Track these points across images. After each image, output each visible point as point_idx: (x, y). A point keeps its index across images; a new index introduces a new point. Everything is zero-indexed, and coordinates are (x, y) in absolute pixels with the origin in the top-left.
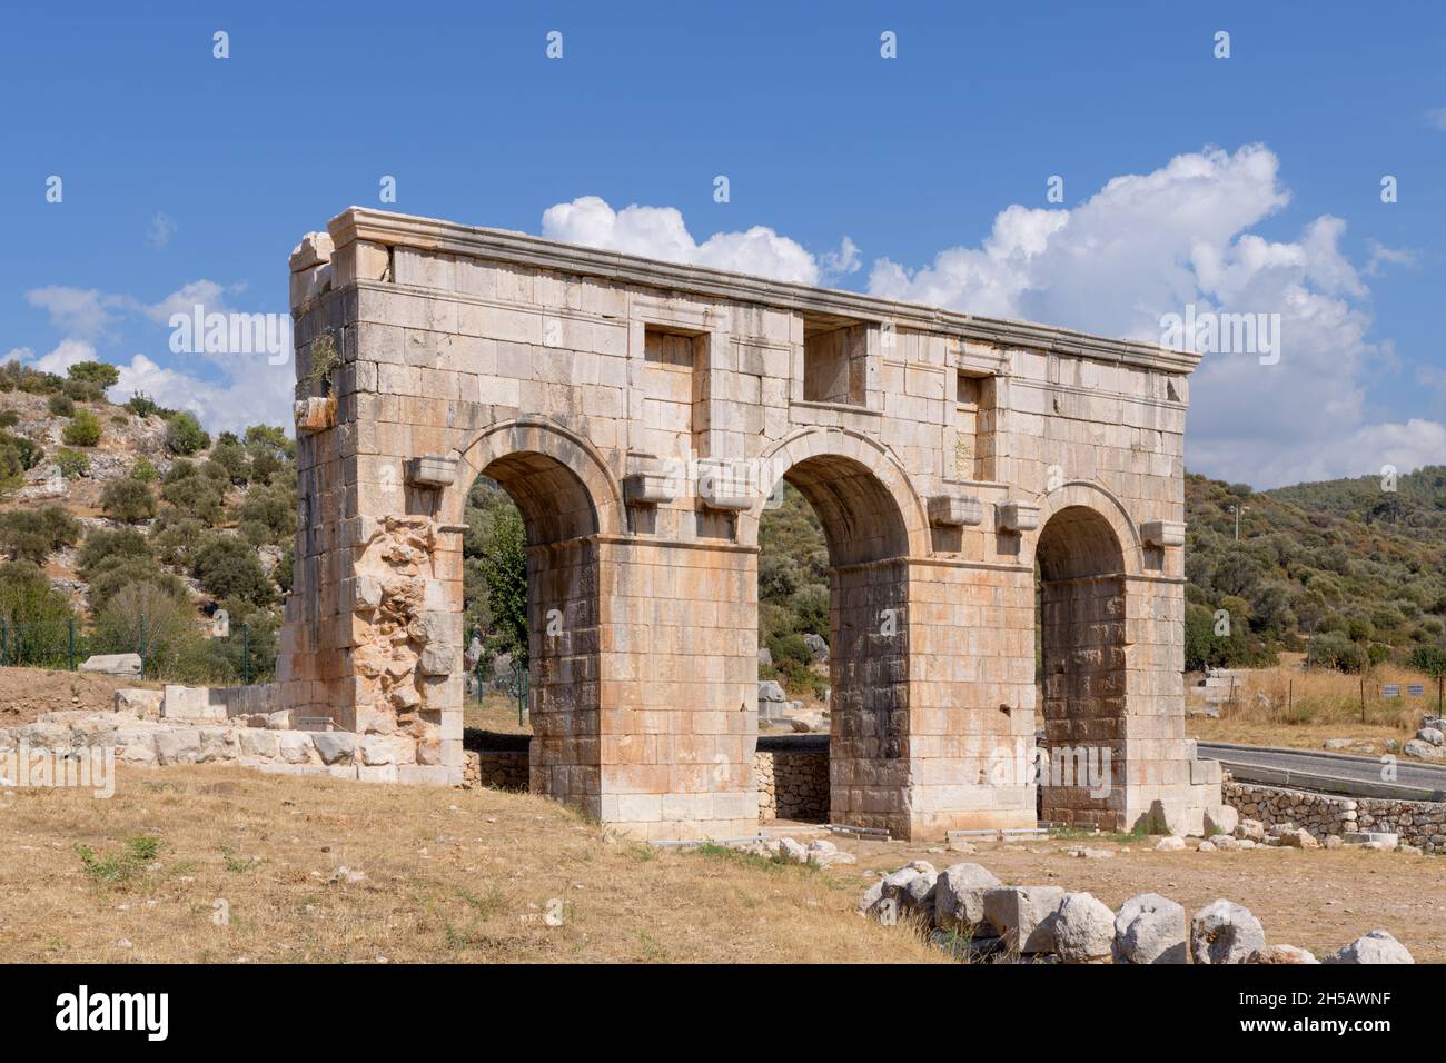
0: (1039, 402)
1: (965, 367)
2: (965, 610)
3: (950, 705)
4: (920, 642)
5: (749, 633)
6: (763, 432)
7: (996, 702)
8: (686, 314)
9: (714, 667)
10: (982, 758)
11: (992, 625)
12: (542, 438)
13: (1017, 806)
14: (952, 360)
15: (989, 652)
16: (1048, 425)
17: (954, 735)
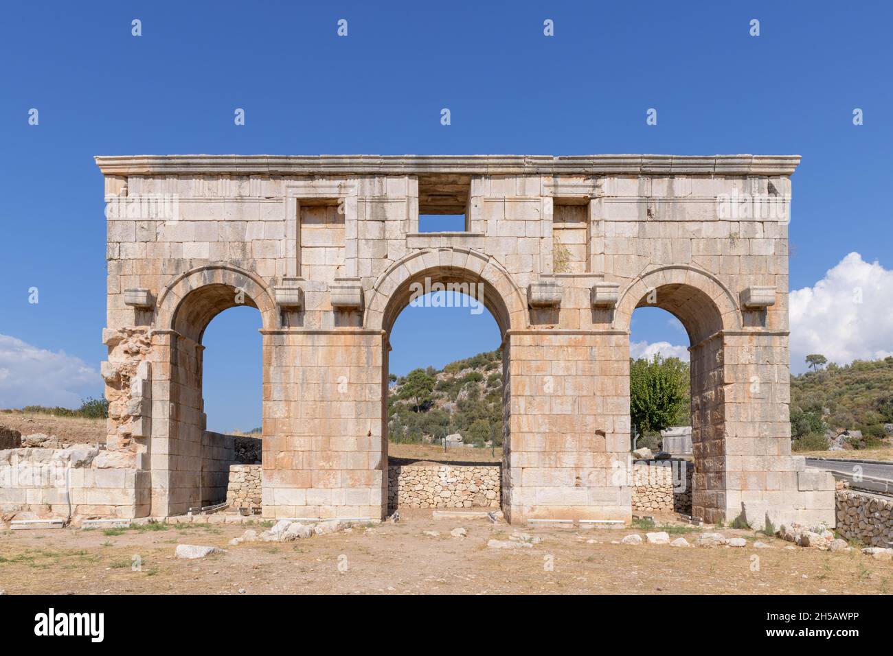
0: (633, 212)
1: (559, 195)
2: (562, 364)
3: (547, 431)
4: (520, 388)
5: (374, 386)
6: (386, 257)
7: (592, 427)
8: (324, 189)
9: (347, 409)
10: (577, 468)
11: (587, 373)
12: (224, 276)
13: (612, 503)
14: (547, 191)
15: (585, 393)
16: (642, 229)
17: (551, 451)
